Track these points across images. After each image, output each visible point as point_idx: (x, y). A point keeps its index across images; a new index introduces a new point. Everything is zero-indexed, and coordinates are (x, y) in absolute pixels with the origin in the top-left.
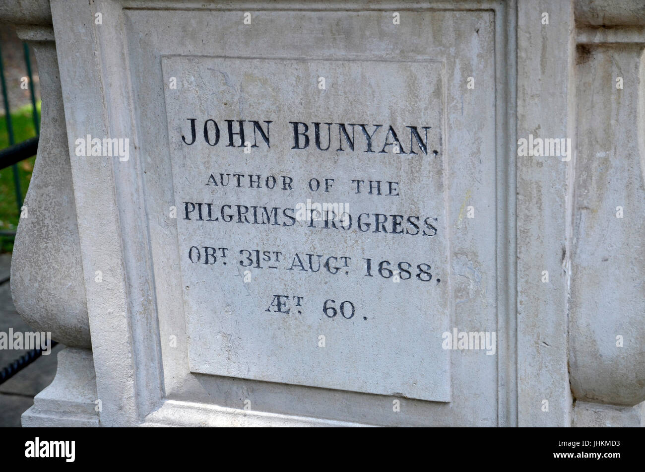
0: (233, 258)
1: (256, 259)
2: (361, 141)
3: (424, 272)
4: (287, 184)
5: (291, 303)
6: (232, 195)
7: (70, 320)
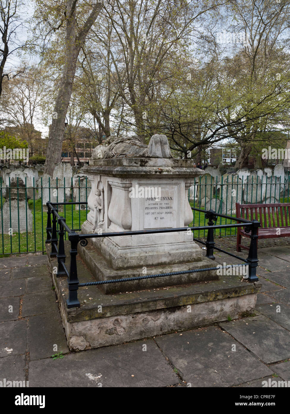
0: (151, 213)
1: (153, 213)
2: (165, 199)
3: (171, 213)
4: (157, 204)
5: (157, 218)
6: (151, 206)
7: (129, 224)
